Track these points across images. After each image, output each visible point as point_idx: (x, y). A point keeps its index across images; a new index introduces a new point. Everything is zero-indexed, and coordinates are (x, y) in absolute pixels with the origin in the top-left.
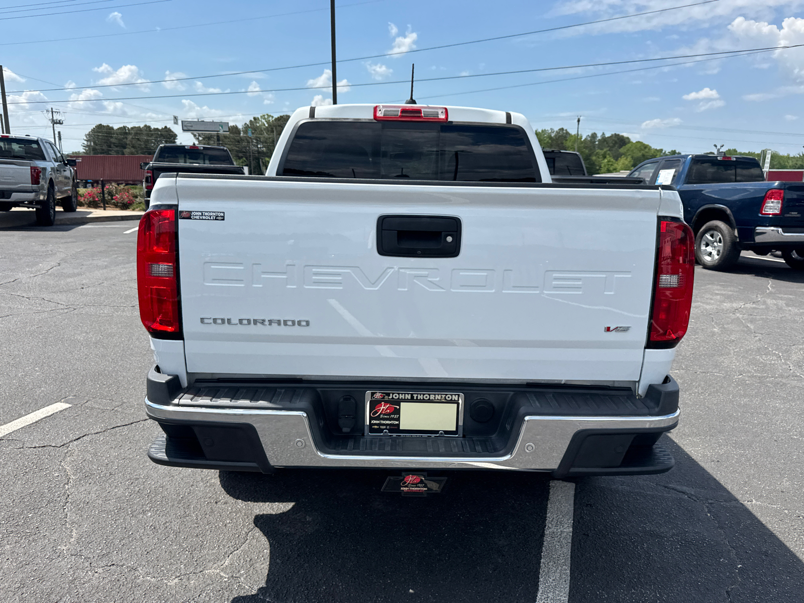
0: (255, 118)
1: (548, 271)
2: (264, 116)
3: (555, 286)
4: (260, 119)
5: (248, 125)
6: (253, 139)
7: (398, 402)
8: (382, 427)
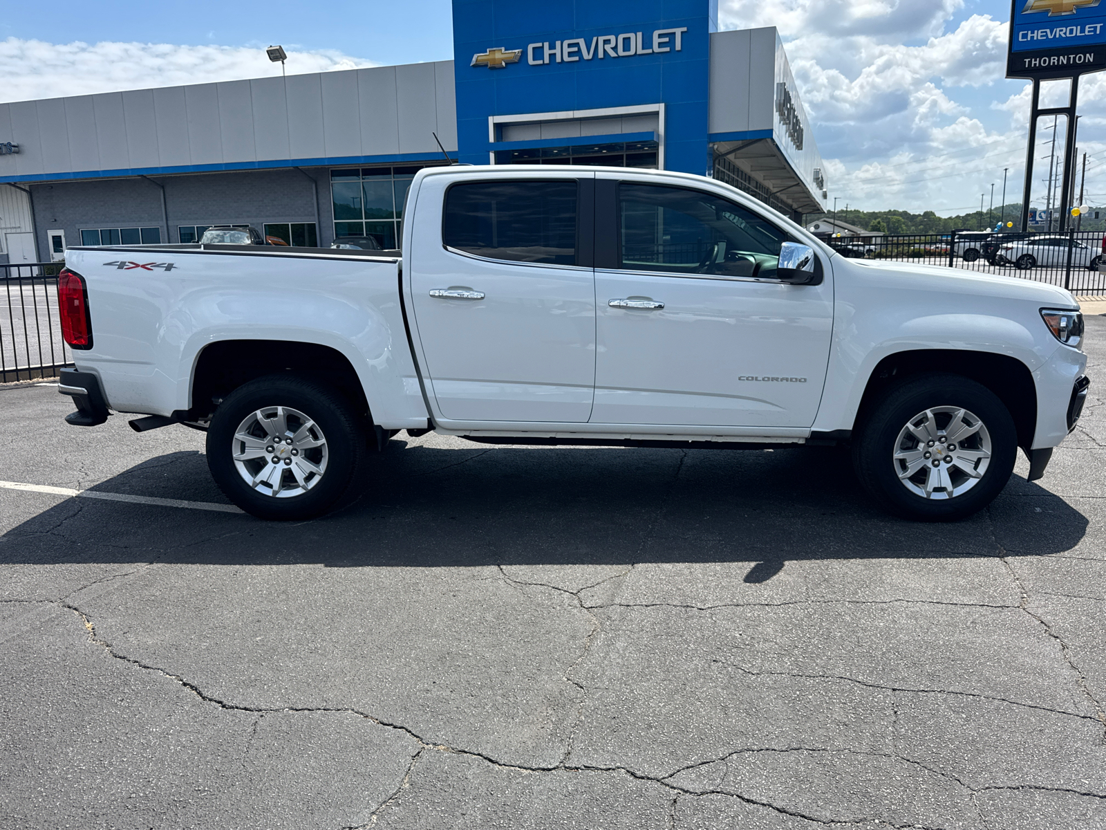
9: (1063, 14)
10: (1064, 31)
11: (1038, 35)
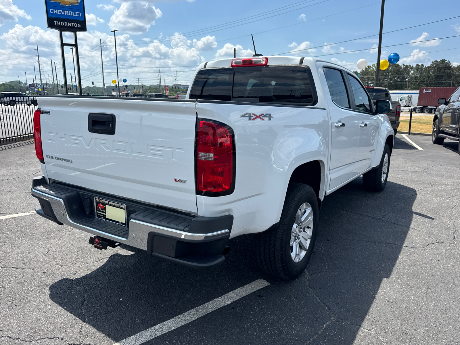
0: (368, 67)
1: (149, 145)
2: (374, 64)
3: (152, 154)
4: (372, 67)
5: (364, 71)
6: (366, 79)
7: (104, 204)
8: (101, 215)
9: (66, 5)
10: (68, 13)
11: (58, 12)
